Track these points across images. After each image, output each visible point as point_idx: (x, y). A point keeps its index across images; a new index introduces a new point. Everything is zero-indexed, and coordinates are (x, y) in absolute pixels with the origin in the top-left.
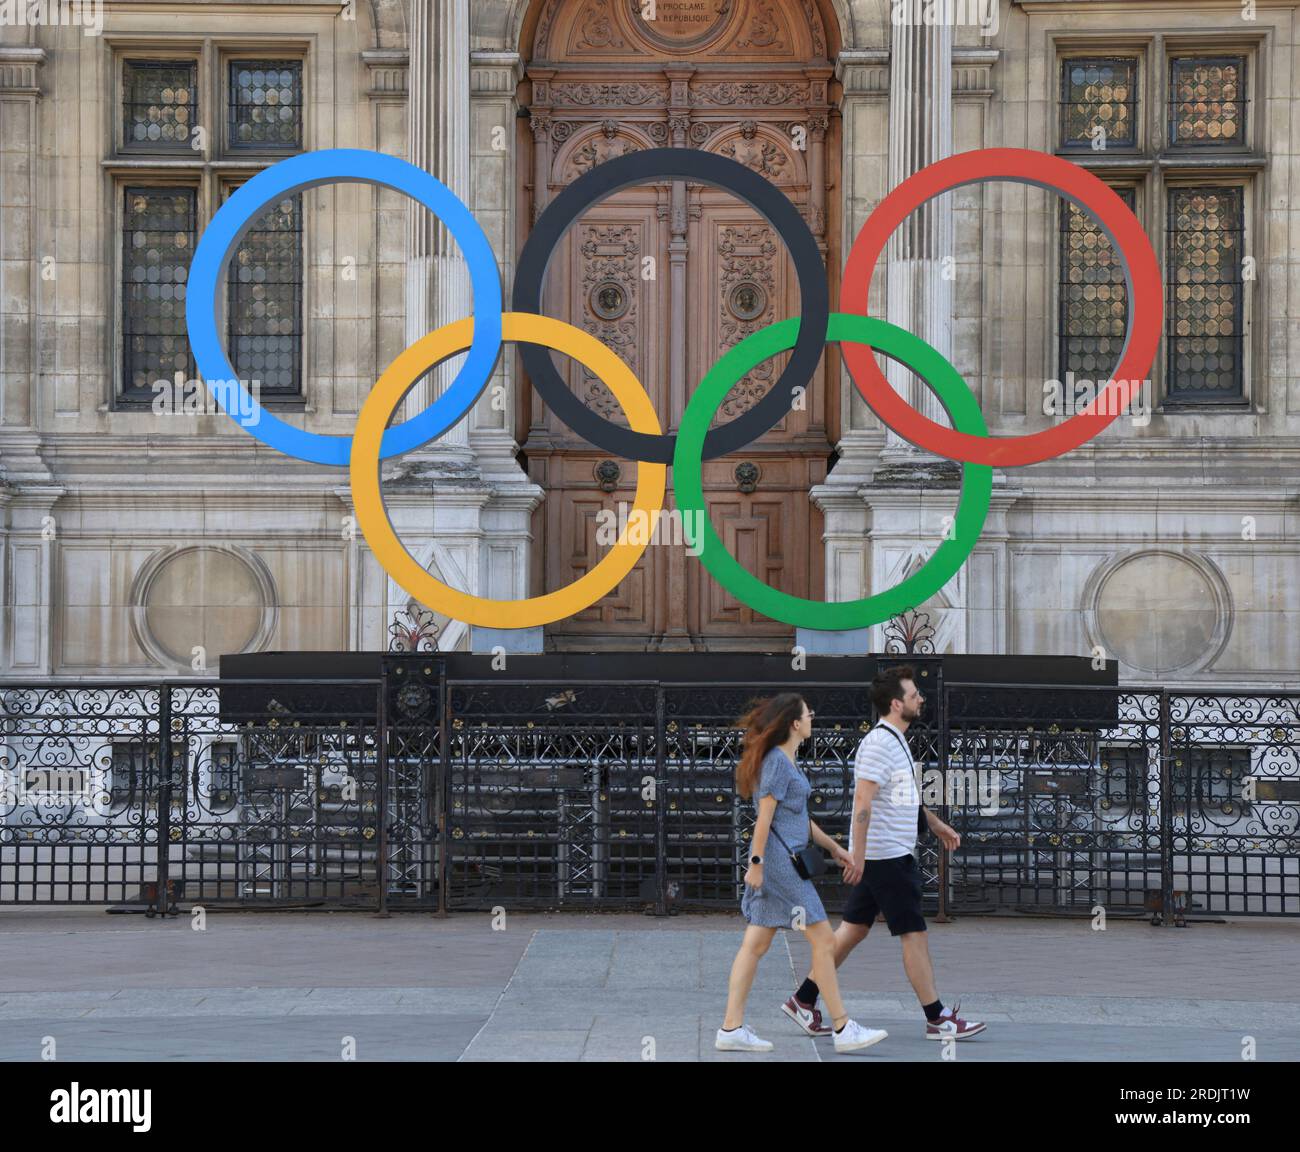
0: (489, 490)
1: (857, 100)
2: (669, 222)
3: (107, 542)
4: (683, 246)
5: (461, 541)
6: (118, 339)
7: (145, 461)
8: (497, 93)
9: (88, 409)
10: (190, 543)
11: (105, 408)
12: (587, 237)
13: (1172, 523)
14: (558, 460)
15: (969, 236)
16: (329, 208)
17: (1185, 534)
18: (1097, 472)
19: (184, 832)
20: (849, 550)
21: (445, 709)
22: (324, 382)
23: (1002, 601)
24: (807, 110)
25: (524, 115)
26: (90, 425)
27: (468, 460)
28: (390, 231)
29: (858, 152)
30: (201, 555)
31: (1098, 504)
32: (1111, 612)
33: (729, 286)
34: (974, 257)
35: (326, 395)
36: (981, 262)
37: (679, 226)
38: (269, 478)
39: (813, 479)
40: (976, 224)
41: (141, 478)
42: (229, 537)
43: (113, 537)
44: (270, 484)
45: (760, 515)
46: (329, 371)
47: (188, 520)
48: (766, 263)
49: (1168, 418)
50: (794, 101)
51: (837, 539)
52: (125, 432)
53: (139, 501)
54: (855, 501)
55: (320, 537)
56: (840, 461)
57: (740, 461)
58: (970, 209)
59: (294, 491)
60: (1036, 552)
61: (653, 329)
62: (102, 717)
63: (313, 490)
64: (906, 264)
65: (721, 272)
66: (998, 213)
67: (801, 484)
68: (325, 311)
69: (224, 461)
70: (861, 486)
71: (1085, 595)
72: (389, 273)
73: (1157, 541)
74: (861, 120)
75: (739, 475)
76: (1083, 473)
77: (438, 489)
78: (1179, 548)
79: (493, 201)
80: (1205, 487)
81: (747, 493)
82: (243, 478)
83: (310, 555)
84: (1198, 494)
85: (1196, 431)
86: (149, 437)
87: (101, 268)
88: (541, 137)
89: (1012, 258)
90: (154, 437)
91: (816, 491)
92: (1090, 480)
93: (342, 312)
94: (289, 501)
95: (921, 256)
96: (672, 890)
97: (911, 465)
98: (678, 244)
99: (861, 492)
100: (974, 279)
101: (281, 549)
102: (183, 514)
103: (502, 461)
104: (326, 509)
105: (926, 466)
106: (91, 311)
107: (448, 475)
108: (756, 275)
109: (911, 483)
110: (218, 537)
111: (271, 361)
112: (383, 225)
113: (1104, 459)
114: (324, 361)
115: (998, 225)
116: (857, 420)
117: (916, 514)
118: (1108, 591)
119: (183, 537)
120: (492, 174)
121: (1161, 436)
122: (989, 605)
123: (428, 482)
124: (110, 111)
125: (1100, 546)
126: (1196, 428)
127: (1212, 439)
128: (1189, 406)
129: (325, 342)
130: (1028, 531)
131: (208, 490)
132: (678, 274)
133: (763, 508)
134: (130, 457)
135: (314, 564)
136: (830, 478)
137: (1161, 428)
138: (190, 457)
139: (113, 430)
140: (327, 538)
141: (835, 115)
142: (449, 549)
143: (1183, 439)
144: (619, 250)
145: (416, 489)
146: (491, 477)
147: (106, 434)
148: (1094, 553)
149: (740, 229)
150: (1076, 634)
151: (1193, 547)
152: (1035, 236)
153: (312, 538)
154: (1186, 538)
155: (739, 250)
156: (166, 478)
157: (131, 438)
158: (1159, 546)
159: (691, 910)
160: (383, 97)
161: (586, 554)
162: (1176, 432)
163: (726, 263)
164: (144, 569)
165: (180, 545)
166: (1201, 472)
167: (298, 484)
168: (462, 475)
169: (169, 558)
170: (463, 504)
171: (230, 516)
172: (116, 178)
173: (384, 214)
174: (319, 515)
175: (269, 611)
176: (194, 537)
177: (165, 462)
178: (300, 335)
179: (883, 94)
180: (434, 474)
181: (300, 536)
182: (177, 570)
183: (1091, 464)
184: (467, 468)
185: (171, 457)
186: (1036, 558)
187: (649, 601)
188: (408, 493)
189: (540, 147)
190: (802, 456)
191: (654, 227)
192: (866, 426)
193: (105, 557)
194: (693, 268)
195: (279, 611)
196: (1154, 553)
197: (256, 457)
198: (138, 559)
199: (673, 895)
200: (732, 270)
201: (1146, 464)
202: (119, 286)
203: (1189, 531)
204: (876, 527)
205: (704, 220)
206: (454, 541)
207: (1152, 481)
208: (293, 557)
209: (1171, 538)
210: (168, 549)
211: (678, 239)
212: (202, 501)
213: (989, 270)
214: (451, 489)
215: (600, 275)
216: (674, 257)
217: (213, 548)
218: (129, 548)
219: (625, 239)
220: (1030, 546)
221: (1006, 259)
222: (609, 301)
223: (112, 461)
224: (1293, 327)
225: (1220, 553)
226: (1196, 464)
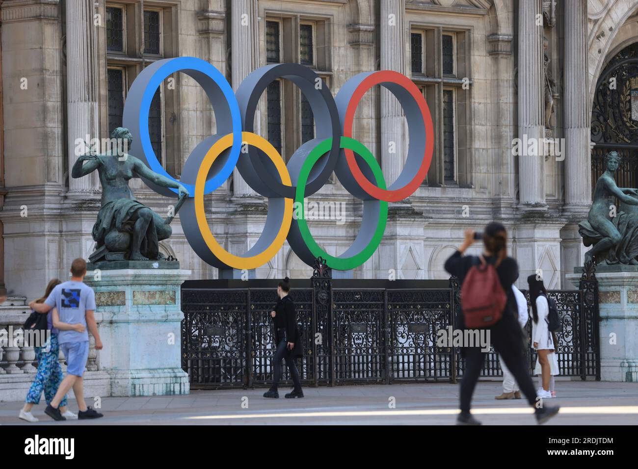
51: (49, 235)
95: (92, 100)
192: (52, 180)
224: (190, 139)
225: (174, 243)
226: (162, 202)
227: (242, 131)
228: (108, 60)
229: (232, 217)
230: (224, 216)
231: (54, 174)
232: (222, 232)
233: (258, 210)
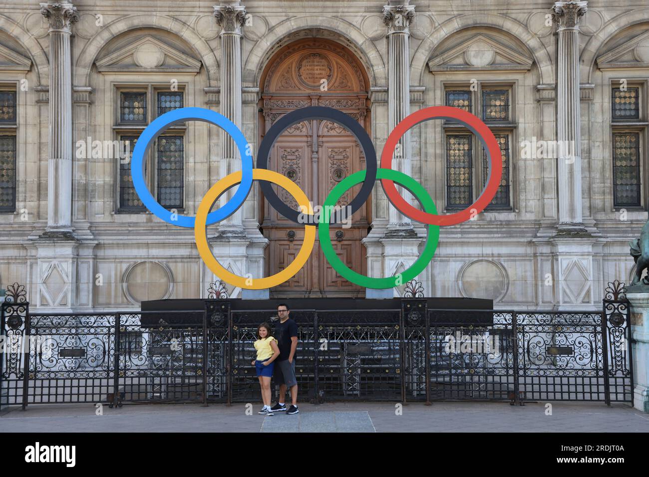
0: (249, 240)
1: (377, 104)
2: (312, 147)
3: (114, 260)
4: (316, 156)
5: (240, 258)
6: (118, 189)
7: (127, 232)
8: (252, 102)
9: (107, 214)
10: (143, 260)
11: (113, 213)
12: (283, 153)
13: (488, 250)
14: (274, 230)
15: (416, 151)
16: (193, 143)
17: (492, 254)
18: (462, 233)
19: (125, 373)
20: (376, 261)
21: (230, 322)
22: (191, 203)
23: (430, 278)
24: (359, 109)
25: (261, 111)
26: (108, 219)
27: (242, 230)
28: (214, 149)
29: (377, 122)
30: (147, 264)
31: (463, 244)
32: (467, 282)
33: (333, 170)
34: (418, 158)
35: (192, 208)
36: (420, 160)
37: (315, 149)
38: (171, 237)
39: (363, 236)
40: (419, 147)
41: (126, 237)
42: (157, 258)
43: (116, 258)
44: (171, 239)
45: (344, 249)
46: (193, 199)
47: (142, 252)
48: (345, 162)
49: (485, 214)
50: (354, 107)
51: (372, 256)
52: (121, 221)
53: (125, 246)
54: (378, 243)
55: (190, 258)
56: (373, 229)
57: (337, 230)
58: (416, 141)
59: (180, 241)
60: (441, 261)
61: (306, 184)
62: (92, 327)
63: (187, 241)
64: (395, 160)
65: (330, 165)
66: (426, 143)
67: (358, 238)
68: (191, 178)
69: (156, 231)
70: (381, 238)
71: (458, 276)
72: (214, 165)
73: (483, 256)
74: (378, 112)
75: (337, 235)
76: (457, 233)
77: (231, 240)
78: (490, 259)
79: (250, 139)
80: (499, 237)
81: (340, 241)
82: (162, 237)
83: (186, 264)
84: (497, 240)
85: (495, 218)
86: (129, 223)
87: (112, 164)
88: (267, 118)
89: (431, 159)
90: (131, 223)
91: (364, 240)
92: (459, 235)
93: (198, 179)
94: (179, 245)
95: (400, 157)
96: (321, 393)
97: (398, 230)
98: (315, 155)
99: (381, 240)
100: (419, 166)
101: (176, 262)
102: (141, 250)
103: (254, 230)
104: (192, 248)
105: (403, 230)
106: (108, 179)
107: (234, 235)
108: (342, 166)
109: (398, 237)
110: (153, 258)
111: (173, 196)
112: (212, 150)
113: (464, 228)
114: (191, 196)
115: (426, 147)
116: (378, 215)
117: (400, 247)
118: (466, 274)
119: (141, 258)
120: (250, 130)
121: (483, 220)
122: (425, 279)
123: (228, 238)
124: (116, 110)
125: (463, 259)
126: (495, 217)
127: (501, 221)
128: (492, 210)
129: (191, 189)
130: (438, 253)
131: (150, 242)
132: (315, 165)
133: (346, 247)
134: (122, 230)
135: (188, 267)
136: (369, 235)
137: (483, 217)
138: (144, 230)
139: (116, 221)
140: (192, 258)
141: (368, 111)
142: (235, 261)
143: (491, 221)
144: (294, 157)
145: (224, 240)
146: (250, 236)
147: (113, 222)
148: (461, 261)
149: (336, 150)
150: (455, 289)
151: (495, 258)
152: (438, 151)
153: (187, 258)
154: (493, 255)
155: (336, 157)
156: (135, 237)
157: (123, 223)
158: (484, 258)
159: (329, 401)
160: (211, 103)
161: (284, 263)
162: (488, 219)
163: (331, 162)
164: (127, 270)
165: (139, 261)
166: (497, 232)
167: (181, 239)
168: (240, 235)
169: (136, 266)
170: (240, 246)
171: (157, 250)
172: (117, 133)
173: (212, 144)
174: (190, 250)
175: (171, 284)
176: (144, 258)
177: (135, 232)
178: (183, 187)
179: (386, 102)
180: (230, 235)
181: (182, 257)
182: (139, 270)
183: (459, 230)
184: (241, 233)
185: (136, 230)
186: (442, 263)
187: (306, 279)
188: (220, 242)
189: (267, 122)
190: (359, 228)
191: (306, 149)
192: (381, 217)
193: (113, 266)
194: (320, 164)
195: (175, 284)
196: (482, 261)
197: (167, 230)
198: (124, 266)
199: (321, 395)
200: (333, 164)
201: (478, 230)
202: (119, 170)
203: (494, 253)
204: (386, 252)
205: (324, 146)
206: (237, 259)
207: (481, 235)
208: (180, 265)
209: (488, 255)
210: (135, 262)
211: (315, 153)
212: (147, 245)
213: (423, 163)
214: (236, 240)
215: (288, 166)
216: (313, 160)
217: (152, 262)
218: (121, 262)
219: (297, 154)
220: (439, 259)
221: (429, 159)
222: (291, 175)
223: (115, 232)
224: (527, 182)
225: (505, 261)
226: (495, 230)
227: (253, 168)
228: (444, 128)
229: (552, 240)
230: (546, 239)
231: (384, 213)
232: (549, 252)
233: (570, 234)
